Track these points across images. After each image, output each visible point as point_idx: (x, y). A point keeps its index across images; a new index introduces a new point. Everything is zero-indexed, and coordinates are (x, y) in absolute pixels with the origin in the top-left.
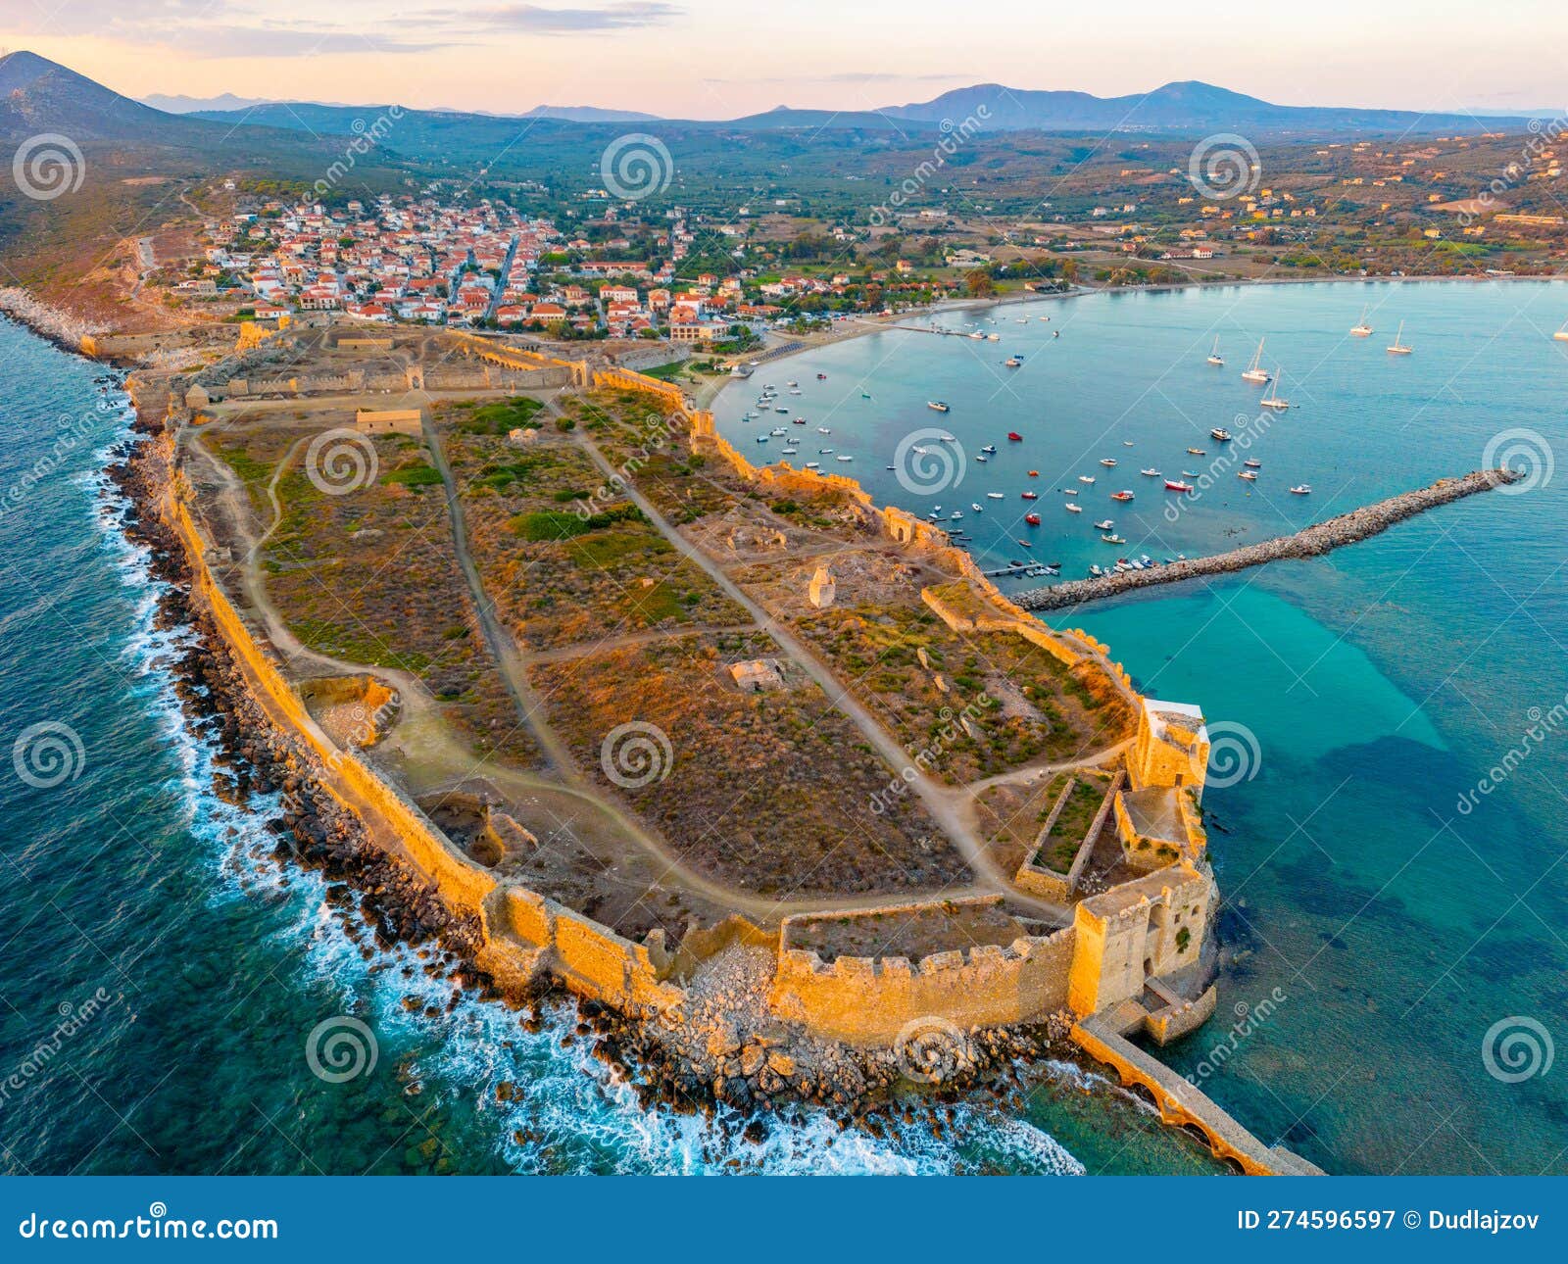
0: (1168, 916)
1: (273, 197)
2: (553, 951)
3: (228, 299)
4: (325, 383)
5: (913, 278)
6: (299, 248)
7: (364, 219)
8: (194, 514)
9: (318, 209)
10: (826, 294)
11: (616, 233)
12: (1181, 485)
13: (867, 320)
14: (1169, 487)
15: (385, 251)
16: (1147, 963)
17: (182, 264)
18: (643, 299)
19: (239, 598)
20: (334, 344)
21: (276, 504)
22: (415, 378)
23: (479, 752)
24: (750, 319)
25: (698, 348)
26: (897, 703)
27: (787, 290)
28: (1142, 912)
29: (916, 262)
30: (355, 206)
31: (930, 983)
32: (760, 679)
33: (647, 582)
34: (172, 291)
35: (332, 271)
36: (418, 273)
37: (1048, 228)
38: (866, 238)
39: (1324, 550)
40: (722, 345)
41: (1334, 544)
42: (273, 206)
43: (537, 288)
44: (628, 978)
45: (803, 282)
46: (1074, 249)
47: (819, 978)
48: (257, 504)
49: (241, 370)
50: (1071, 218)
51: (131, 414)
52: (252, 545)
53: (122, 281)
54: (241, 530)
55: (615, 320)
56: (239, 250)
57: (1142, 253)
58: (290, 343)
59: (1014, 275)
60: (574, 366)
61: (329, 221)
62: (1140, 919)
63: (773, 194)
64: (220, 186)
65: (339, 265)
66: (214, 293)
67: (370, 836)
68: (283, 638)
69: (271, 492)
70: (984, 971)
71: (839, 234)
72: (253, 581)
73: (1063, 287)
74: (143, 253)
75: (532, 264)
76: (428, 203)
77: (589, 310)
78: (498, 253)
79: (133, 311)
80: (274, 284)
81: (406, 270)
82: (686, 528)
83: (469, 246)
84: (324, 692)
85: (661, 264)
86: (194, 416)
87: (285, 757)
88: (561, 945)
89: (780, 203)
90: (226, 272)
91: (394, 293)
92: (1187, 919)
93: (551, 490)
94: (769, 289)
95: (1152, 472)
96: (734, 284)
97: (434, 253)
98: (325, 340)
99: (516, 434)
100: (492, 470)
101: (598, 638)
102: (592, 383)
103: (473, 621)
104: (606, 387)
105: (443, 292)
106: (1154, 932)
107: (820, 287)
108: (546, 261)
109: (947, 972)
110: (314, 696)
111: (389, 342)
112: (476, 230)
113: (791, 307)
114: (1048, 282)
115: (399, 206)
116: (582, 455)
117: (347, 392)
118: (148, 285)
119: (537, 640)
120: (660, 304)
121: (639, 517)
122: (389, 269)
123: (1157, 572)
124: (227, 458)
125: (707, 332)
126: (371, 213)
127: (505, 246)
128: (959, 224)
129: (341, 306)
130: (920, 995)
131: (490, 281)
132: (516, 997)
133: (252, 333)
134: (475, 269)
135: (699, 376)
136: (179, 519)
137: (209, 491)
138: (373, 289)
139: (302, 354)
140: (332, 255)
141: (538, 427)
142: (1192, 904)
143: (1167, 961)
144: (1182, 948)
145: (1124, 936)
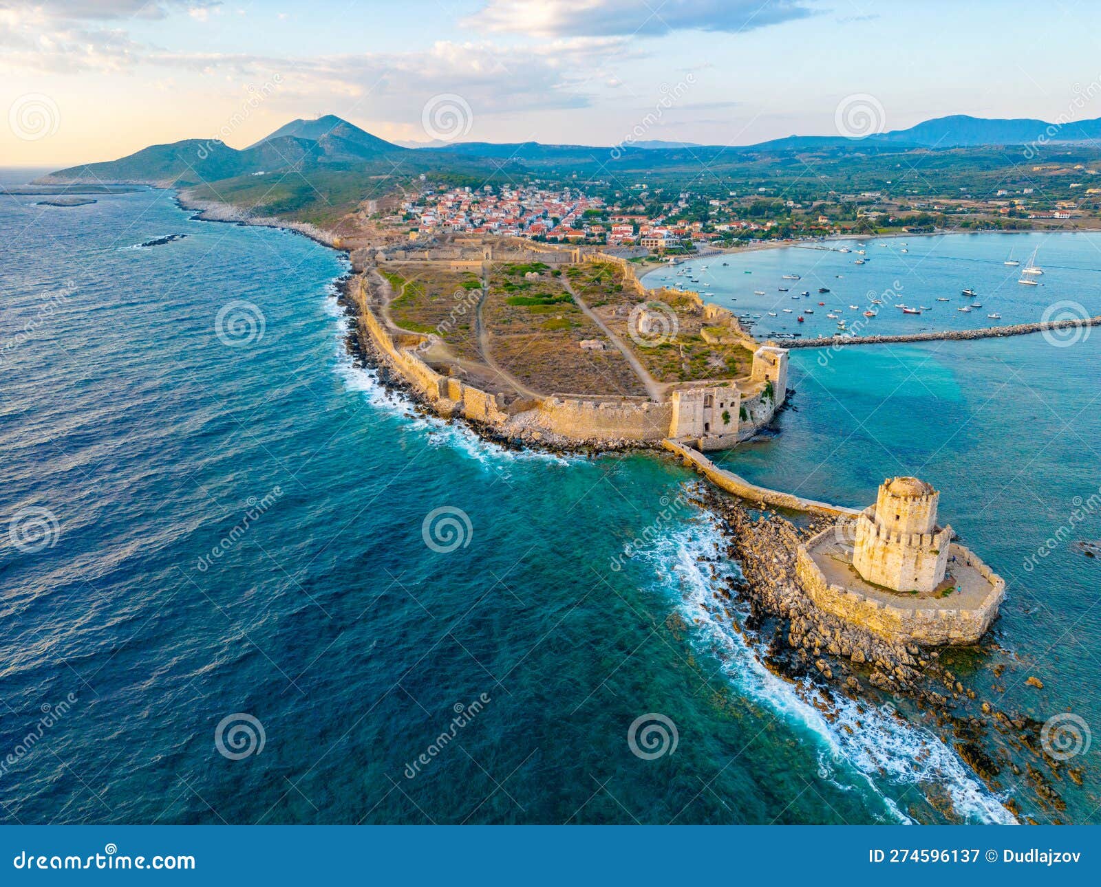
0: (716, 402)
1: (444, 183)
2: (463, 403)
3: (407, 225)
4: (442, 255)
5: (825, 225)
6: (450, 204)
7: (491, 195)
8: (367, 291)
9: (467, 189)
10: (756, 231)
11: (640, 202)
12: (914, 310)
13: (775, 243)
14: (906, 312)
15: (496, 207)
16: (707, 426)
17: (388, 211)
18: (636, 231)
19: (377, 314)
20: (453, 240)
21: (403, 290)
22: (487, 254)
23: (457, 356)
24: (698, 241)
25: (656, 251)
26: (654, 358)
27: (731, 228)
28: (700, 394)
29: (833, 218)
30: (488, 188)
31: (602, 413)
32: (592, 347)
33: (559, 318)
34: (381, 222)
35: (464, 214)
36: (510, 217)
37: (953, 202)
38: (806, 207)
39: (976, 338)
40: (670, 249)
41: (985, 336)
42: (443, 188)
43: (578, 226)
44: (487, 409)
45: (744, 224)
46: (963, 212)
47: (557, 407)
48: (394, 290)
49: (405, 249)
50: (977, 197)
51: (350, 268)
52: (388, 301)
53: (358, 218)
54: (384, 297)
55: (611, 238)
56: (418, 205)
57: (1011, 214)
58: (430, 239)
59: (899, 223)
60: (574, 252)
61: (472, 195)
62: (698, 398)
63: (760, 185)
64: (418, 178)
65: (469, 212)
66: (401, 222)
67: (407, 380)
68: (390, 324)
69: (402, 287)
70: (627, 412)
71: (791, 204)
72: (384, 310)
73: (931, 230)
74: (371, 206)
75: (580, 216)
76: (531, 188)
77: (600, 235)
78: (563, 212)
79: (361, 231)
80: (431, 218)
81: (504, 215)
82: (595, 309)
83: (547, 208)
84: (402, 341)
85: (658, 215)
86: (377, 264)
87: (381, 361)
88: (465, 400)
89: (762, 189)
90: (409, 214)
91: (493, 225)
92: (727, 407)
93: (535, 293)
94: (719, 228)
95: (902, 306)
96: (699, 225)
97: (524, 210)
98: (449, 239)
99: (528, 275)
100: (509, 284)
101: (526, 333)
102: (582, 260)
103: (473, 325)
104: (589, 262)
105: (522, 226)
106: (707, 409)
107: (754, 227)
108: (587, 215)
109: (609, 410)
110: (397, 341)
111: (481, 240)
112: (554, 201)
113: (727, 236)
114: (922, 228)
115: (512, 188)
116: (559, 285)
117: (453, 259)
118: (371, 219)
119: (499, 332)
120: (645, 233)
121: (572, 301)
122: (495, 215)
123: (855, 339)
124: (386, 276)
125: (662, 243)
126: (497, 192)
127: (568, 208)
128: (885, 199)
129: (463, 229)
130: (598, 418)
131: (550, 223)
132: (445, 416)
133: (413, 236)
134: (544, 218)
135: (646, 263)
136: (361, 297)
137: (375, 285)
138: (483, 222)
139: (436, 244)
140: (466, 207)
141: (541, 274)
142: (731, 400)
143: (718, 426)
144: (727, 422)
145: (690, 404)
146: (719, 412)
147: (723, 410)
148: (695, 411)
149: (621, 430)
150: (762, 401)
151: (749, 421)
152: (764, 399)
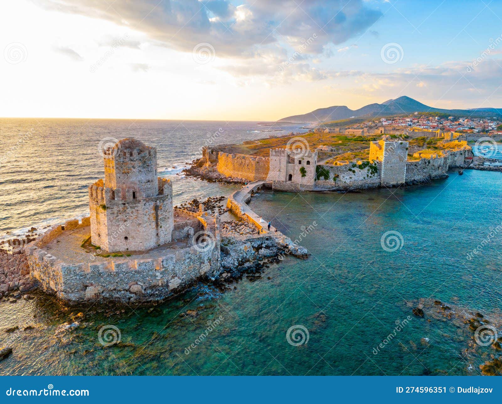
16: (290, 176)
28: (283, 152)
31: (236, 161)
47: (221, 157)
70: (247, 162)
92: (304, 164)
106: (289, 164)
109: (239, 159)
130: (234, 165)
142: (306, 159)
143: (297, 178)
144: (304, 175)
145: (277, 158)
146: (298, 167)
147: (300, 166)
148: (280, 163)
149: (245, 174)
150: (350, 170)
151: (331, 182)
152: (356, 169)
